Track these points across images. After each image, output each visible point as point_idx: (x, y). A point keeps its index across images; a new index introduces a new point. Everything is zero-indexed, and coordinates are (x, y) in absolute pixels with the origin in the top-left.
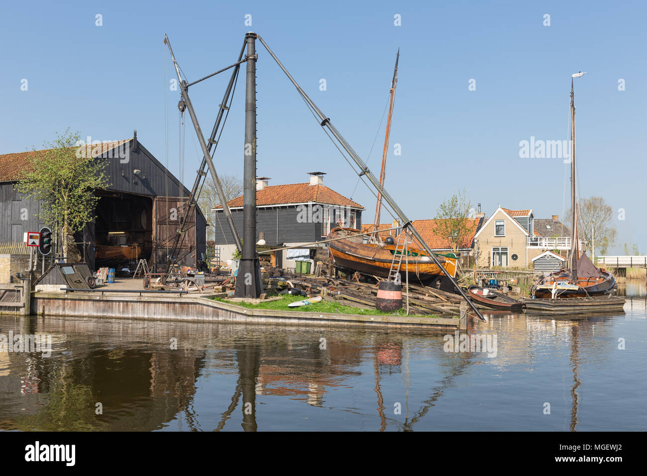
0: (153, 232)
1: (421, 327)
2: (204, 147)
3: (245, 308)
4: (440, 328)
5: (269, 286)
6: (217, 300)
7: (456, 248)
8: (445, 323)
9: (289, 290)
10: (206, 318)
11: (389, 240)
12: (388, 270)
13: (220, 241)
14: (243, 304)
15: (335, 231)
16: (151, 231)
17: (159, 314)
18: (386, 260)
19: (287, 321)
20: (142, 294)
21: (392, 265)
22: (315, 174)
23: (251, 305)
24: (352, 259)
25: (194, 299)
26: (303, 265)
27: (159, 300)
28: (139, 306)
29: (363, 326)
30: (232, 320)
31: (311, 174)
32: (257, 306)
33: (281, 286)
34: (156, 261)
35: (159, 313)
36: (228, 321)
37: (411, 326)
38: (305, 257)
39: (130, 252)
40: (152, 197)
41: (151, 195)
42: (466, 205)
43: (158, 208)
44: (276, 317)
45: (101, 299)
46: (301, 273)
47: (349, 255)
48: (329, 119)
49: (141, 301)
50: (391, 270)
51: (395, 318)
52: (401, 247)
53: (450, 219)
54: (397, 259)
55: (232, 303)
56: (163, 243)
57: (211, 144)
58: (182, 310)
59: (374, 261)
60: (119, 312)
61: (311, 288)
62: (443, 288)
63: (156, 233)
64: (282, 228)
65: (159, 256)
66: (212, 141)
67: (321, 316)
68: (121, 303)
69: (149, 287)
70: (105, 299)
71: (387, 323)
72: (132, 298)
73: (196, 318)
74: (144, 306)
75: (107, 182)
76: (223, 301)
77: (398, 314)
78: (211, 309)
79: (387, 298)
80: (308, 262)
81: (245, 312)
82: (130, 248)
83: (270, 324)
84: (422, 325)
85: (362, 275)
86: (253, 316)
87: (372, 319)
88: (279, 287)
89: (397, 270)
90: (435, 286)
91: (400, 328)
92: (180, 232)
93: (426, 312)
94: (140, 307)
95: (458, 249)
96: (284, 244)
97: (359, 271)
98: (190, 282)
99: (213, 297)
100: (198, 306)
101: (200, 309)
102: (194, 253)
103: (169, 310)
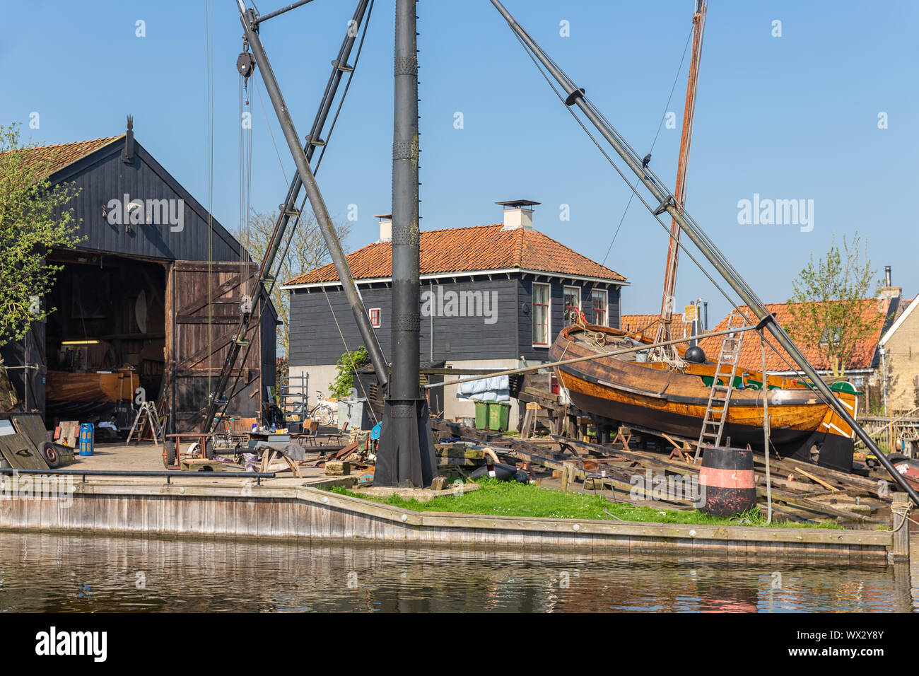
0: (167, 341)
1: (803, 549)
2: (297, 153)
3: (403, 510)
4: (846, 551)
5: (445, 461)
6: (338, 492)
7: (840, 369)
8: (859, 541)
9: (490, 468)
10: (315, 533)
11: (694, 353)
12: (697, 421)
13: (301, 357)
14: (395, 500)
15: (570, 334)
16: (163, 337)
17: (209, 523)
18: (693, 399)
19: (499, 539)
20: (172, 480)
21: (708, 409)
22: (515, 204)
23: (412, 504)
24: (612, 396)
25: (289, 491)
26: (491, 410)
27: (210, 492)
28: (166, 507)
29: (671, 549)
30: (374, 535)
31: (505, 204)
32: (427, 506)
33: (472, 460)
34: (174, 405)
35: (210, 520)
36: (365, 538)
37: (781, 549)
38: (498, 392)
39: (116, 386)
40: (164, 263)
41: (162, 259)
42: (860, 269)
43: (179, 288)
44: (475, 530)
45: (81, 492)
46: (487, 429)
47: (606, 387)
48: (583, 90)
49: (171, 496)
50: (705, 422)
51: (743, 530)
52: (726, 368)
53: (824, 301)
54: (719, 397)
55: (371, 498)
56: (190, 365)
57: (313, 148)
58: (263, 516)
59: (665, 400)
60: (121, 519)
61: (531, 464)
62: (826, 462)
63: (174, 344)
64: (444, 328)
65: (181, 395)
66: (315, 141)
67: (576, 528)
68: (125, 501)
69: (176, 463)
70: (89, 491)
71: (727, 542)
72: (149, 488)
73: (293, 533)
74: (177, 506)
75: (76, 233)
76: (352, 495)
77: (748, 521)
78: (327, 512)
79: (722, 485)
80: (503, 405)
81: (404, 518)
82: (116, 376)
83: (461, 547)
84: (806, 544)
85: (635, 433)
86: (420, 527)
87: (693, 533)
88: (468, 462)
89: (719, 420)
90: (806, 458)
91: (756, 554)
92: (239, 341)
93: (798, 517)
94: (168, 508)
95: (843, 371)
96: (448, 363)
97: (628, 424)
98: (275, 453)
99: (328, 486)
100: (297, 505)
101: (304, 512)
102: (257, 387)
103: (232, 514)
